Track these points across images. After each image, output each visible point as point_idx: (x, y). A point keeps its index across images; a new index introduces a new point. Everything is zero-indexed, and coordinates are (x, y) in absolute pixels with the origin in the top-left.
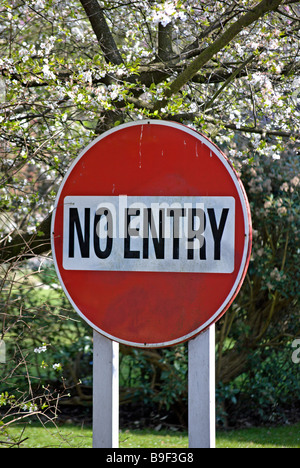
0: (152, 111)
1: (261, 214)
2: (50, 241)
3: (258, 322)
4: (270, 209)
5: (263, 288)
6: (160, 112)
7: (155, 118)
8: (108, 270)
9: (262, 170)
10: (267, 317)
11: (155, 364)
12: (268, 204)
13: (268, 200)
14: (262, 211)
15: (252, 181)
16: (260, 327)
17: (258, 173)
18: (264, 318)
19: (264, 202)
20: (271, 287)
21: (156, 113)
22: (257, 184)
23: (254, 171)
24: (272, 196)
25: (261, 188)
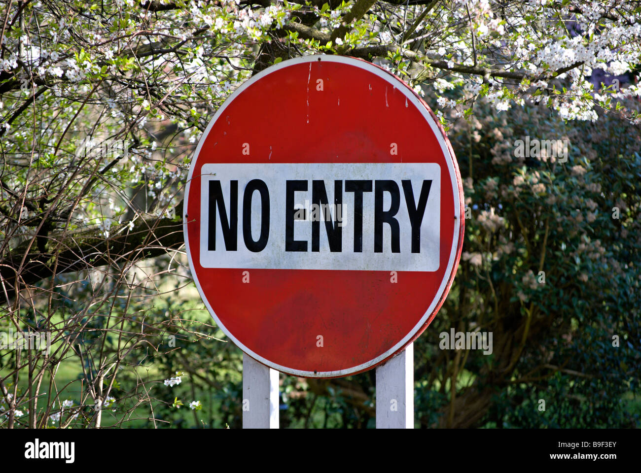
0: (324, 43)
1: (509, 194)
2: (181, 228)
3: (507, 348)
4: (522, 186)
5: (512, 300)
6: (334, 44)
7: (329, 52)
8: (264, 268)
9: (510, 131)
10: (519, 341)
11: (360, 409)
12: (520, 180)
13: (519, 174)
14: (510, 189)
15: (496, 147)
16: (510, 356)
17: (505, 136)
18: (515, 342)
19: (513, 177)
20: (523, 298)
21: (329, 45)
22: (503, 151)
23: (498, 133)
24: (525, 168)
25: (508, 157)
